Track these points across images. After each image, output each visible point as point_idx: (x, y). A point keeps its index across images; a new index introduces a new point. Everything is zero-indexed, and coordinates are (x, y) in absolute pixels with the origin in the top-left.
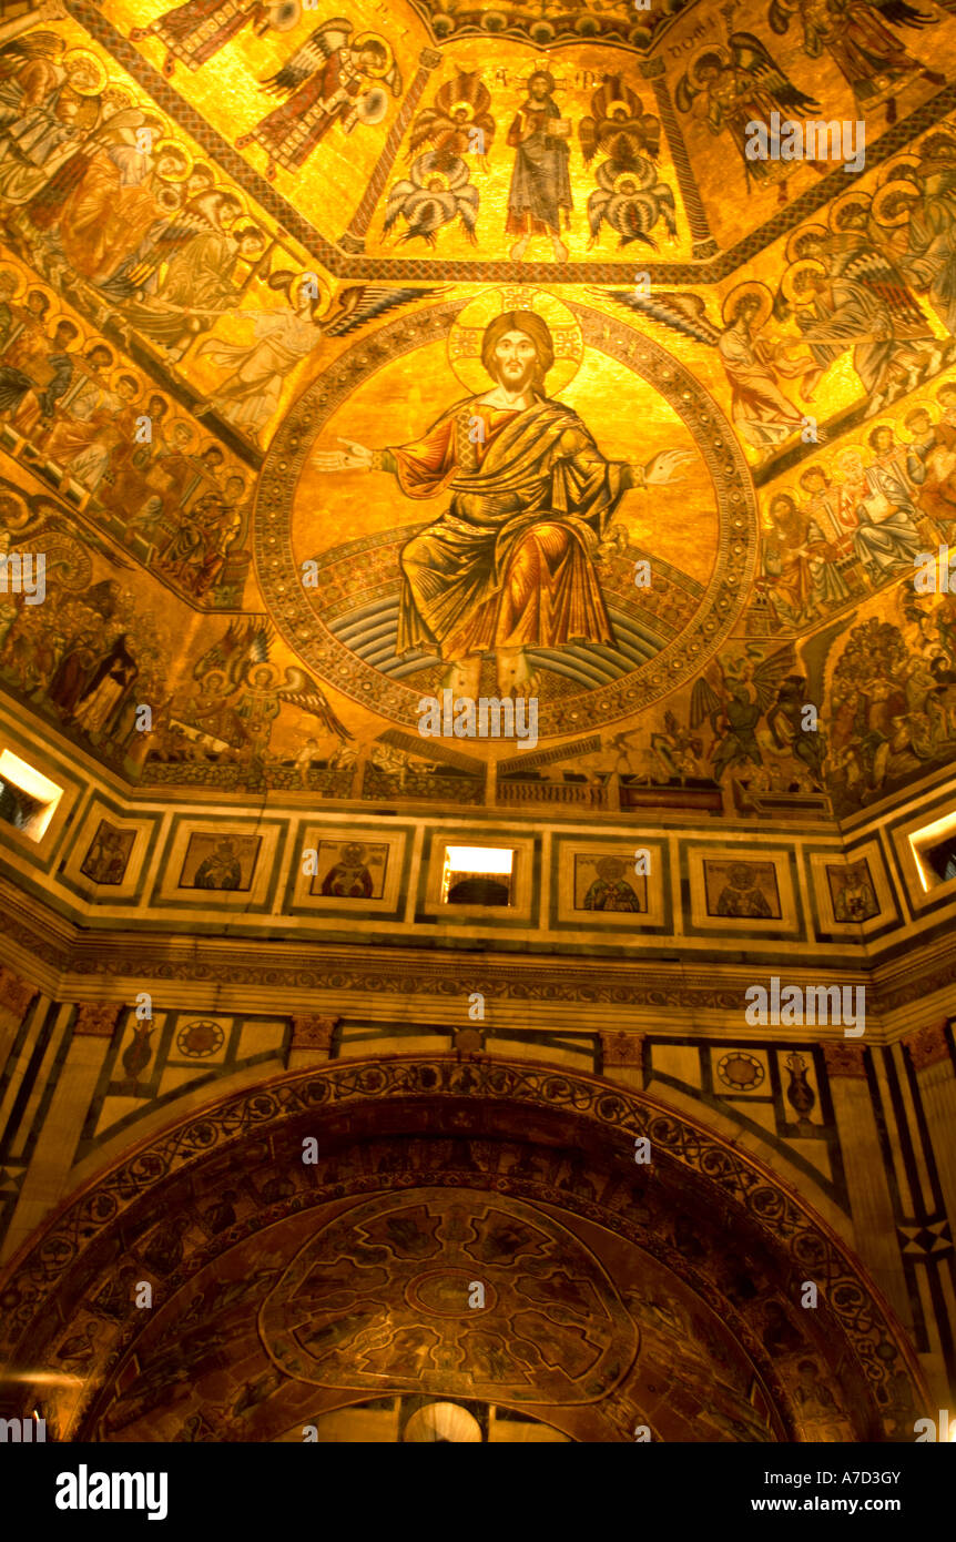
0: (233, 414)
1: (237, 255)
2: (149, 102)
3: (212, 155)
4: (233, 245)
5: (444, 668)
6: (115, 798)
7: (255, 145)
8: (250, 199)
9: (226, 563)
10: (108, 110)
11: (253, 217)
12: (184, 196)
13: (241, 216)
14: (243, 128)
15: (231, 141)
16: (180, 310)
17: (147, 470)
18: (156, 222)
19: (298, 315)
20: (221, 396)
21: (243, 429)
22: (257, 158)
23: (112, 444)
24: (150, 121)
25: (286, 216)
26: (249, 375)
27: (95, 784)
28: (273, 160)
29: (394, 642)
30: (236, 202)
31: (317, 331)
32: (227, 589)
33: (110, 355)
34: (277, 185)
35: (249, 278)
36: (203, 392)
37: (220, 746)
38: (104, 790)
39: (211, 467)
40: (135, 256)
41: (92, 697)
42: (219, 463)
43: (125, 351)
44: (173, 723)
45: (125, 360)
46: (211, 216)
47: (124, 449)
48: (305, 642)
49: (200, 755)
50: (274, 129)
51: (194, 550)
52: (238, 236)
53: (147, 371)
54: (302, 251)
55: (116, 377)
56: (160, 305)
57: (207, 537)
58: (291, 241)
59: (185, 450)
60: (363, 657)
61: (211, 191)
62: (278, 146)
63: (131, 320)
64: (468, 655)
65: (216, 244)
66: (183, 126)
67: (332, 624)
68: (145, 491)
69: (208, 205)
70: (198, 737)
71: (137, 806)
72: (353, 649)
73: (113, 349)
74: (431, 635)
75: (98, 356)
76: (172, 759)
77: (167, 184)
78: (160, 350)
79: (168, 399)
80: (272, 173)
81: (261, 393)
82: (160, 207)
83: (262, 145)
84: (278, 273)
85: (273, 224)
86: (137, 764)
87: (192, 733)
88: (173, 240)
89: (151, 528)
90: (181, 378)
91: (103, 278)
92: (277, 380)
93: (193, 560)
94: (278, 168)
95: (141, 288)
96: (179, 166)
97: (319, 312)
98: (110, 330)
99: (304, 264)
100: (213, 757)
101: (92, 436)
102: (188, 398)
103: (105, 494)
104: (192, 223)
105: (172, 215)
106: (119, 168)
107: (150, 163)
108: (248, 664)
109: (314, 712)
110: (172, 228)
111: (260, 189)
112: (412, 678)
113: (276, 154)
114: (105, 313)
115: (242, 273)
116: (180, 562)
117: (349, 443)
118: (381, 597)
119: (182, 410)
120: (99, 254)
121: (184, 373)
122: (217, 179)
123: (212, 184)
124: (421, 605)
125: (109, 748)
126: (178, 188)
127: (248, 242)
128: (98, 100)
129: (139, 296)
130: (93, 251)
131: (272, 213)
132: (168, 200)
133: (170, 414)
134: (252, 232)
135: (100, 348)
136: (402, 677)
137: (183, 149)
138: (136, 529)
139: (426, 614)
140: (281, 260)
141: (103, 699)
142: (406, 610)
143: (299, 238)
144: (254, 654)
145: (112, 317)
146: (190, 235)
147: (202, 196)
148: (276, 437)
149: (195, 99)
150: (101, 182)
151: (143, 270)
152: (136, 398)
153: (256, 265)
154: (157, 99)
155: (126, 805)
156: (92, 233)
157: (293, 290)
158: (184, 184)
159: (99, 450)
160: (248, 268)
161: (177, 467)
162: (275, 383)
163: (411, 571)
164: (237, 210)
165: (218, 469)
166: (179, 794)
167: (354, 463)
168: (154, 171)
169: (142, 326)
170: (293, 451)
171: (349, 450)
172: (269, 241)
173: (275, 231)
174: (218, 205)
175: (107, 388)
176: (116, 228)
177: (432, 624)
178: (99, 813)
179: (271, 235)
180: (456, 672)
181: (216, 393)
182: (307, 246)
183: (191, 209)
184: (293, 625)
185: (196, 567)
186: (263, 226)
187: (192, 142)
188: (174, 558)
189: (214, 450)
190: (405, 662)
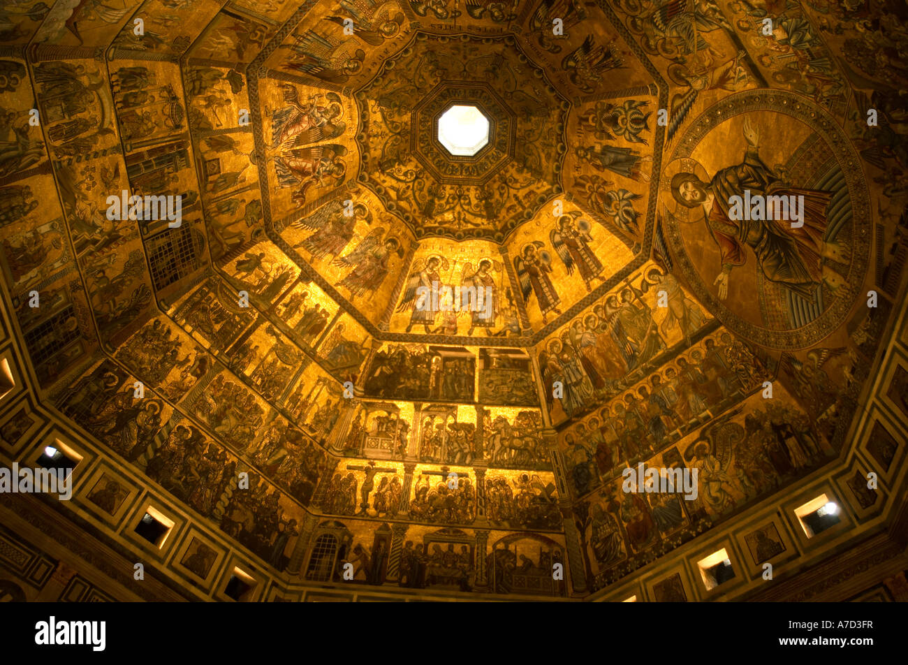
0: (694, 328)
1: (631, 304)
2: (568, 324)
3: (591, 304)
4: (627, 305)
5: (824, 285)
6: (840, 469)
7: (591, 283)
8: (611, 291)
9: (757, 357)
10: (568, 342)
11: (617, 293)
12: (604, 320)
13: (616, 297)
14: (584, 287)
15: (587, 293)
16: (646, 337)
17: (706, 378)
18: (611, 336)
19: (660, 282)
20: (686, 330)
21: (702, 325)
22: (596, 283)
23: (690, 390)
24: (575, 326)
25: (622, 275)
26: (680, 315)
27: (829, 476)
28: (597, 277)
29: (807, 302)
30: (611, 298)
31: (669, 275)
32: (768, 363)
33: (655, 376)
34: (607, 278)
35: (641, 301)
36: (682, 338)
37: (833, 408)
38: (834, 472)
39: (714, 347)
40: (622, 350)
41: (791, 454)
42: (713, 342)
43: (657, 368)
44: (818, 420)
45: (660, 370)
46: (614, 311)
47: (694, 386)
48: (798, 342)
49: (834, 419)
50: (586, 273)
51: (747, 370)
52: (624, 301)
53: (666, 361)
54: (635, 273)
55: (665, 377)
56: (643, 345)
57: (743, 361)
58: (631, 277)
59: (703, 356)
60: (811, 321)
61: (604, 308)
62: (593, 273)
63: (645, 361)
64: (821, 271)
65: (625, 312)
66: (579, 312)
67: (793, 327)
68: (714, 383)
69: (610, 311)
70: (827, 414)
71: (848, 460)
72: (806, 324)
73: (655, 374)
74: (808, 284)
75: (655, 381)
76: (833, 432)
77: (598, 326)
78: (660, 353)
79: (680, 356)
80: (602, 279)
81: (689, 310)
82: (606, 332)
83: (591, 280)
84: (642, 287)
85: (622, 284)
86: (829, 450)
87: (824, 416)
88: (619, 331)
89: (730, 387)
90: (673, 347)
91: (627, 367)
92: (685, 300)
93: (751, 372)
94: (601, 275)
95: (634, 351)
96: (593, 319)
97: (662, 272)
98: (648, 371)
99: (640, 274)
100: (836, 414)
101: (685, 398)
102: (682, 347)
103: (709, 403)
104: (615, 319)
105: (610, 328)
106: (589, 345)
107: (589, 331)
108: (801, 372)
109: (830, 357)
110: (615, 330)
111: (609, 285)
112: (825, 303)
113: (595, 275)
114: (640, 372)
115: (638, 304)
116: (749, 379)
117: (717, 281)
118: (786, 297)
119: (686, 352)
120: (618, 365)
121: (673, 344)
122: (600, 304)
123: (601, 307)
124: (793, 281)
125: (816, 458)
126: (601, 322)
127: (627, 298)
128: (565, 345)
129: (637, 354)
130: (616, 367)
131: (618, 283)
132: (604, 328)
133: (686, 358)
134: (623, 295)
135: (653, 379)
136: (824, 310)
137: (587, 315)
138: (729, 394)
139: (798, 280)
140: (637, 284)
141: (794, 449)
142: (794, 289)
143: (630, 273)
144: (798, 368)
145: (642, 369)
146: (619, 322)
147: (605, 312)
148: (709, 310)
149: (571, 303)
150: (592, 354)
151: (628, 348)
152: (676, 371)
153: (637, 297)
154: (568, 321)
155: (846, 465)
156: (609, 364)
157: (650, 282)
158: (600, 319)
159: (691, 397)
160: (637, 300)
161: (708, 363)
162: (687, 303)
163: (777, 278)
164: (614, 299)
165: (716, 344)
166: (848, 441)
167: (726, 282)
168: (593, 330)
169: (649, 357)
170: (716, 305)
171: (720, 282)
172: (628, 287)
173: (625, 284)
174: (610, 306)
175: (668, 383)
176: (610, 354)
177: (803, 281)
178: (842, 482)
179: (626, 286)
180: (828, 281)
181: (684, 332)
182: (634, 270)
183: (610, 318)
184: (790, 344)
185: (755, 372)
186: (622, 288)
187: (585, 311)
188: (746, 381)
189: (707, 343)
190: (817, 302)
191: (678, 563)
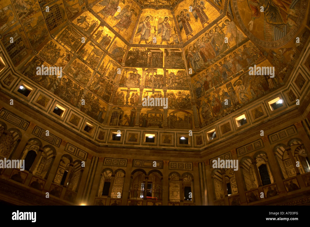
0: (240, 41)
1: (218, 32)
2: (196, 40)
3: (204, 32)
4: (217, 33)
5: (288, 25)
6: (285, 89)
7: (204, 25)
8: (211, 28)
10: (195, 46)
11: (213, 28)
12: (208, 38)
13: (213, 30)
14: (201, 26)
15: (203, 29)
16: (223, 44)
17: (242, 59)
18: (211, 44)
19: (229, 24)
20: (237, 42)
21: (243, 40)
22: (206, 25)
23: (237, 63)
24: (198, 40)
25: (215, 22)
26: (235, 36)
27: (281, 91)
28: (207, 23)
29: (281, 31)
30: (211, 30)
31: (232, 21)
32: (265, 53)
33: (225, 58)
34: (210, 23)
35: (222, 31)
36: (235, 45)
37: (285, 69)
38: (283, 90)
39: (246, 48)
40: (214, 49)
41: (269, 84)
42: (246, 46)
43: (226, 55)
44: (280, 73)
45: (227, 56)
46: (212, 35)
47: (239, 61)
48: (276, 46)
49: (285, 73)
50: (202, 21)
51: (257, 55)
52: (216, 31)
53: (229, 53)
54: (220, 21)
55: (228, 58)
56: (221, 47)
57: (256, 53)
58: (218, 22)
59: (242, 51)
60: (281, 38)
61: (208, 34)
62: (205, 21)
63: (222, 53)
64: (287, 19)
65: (216, 35)
66: (200, 35)
67: (275, 40)
68: (245, 60)
69: (210, 35)
70: (283, 71)
71: (288, 86)
72: (279, 39)
73: (225, 57)
75: (225, 60)
76: (284, 77)
77: (206, 41)
78: (227, 50)
79: (234, 51)
80: (208, 23)
81: (239, 34)
82: (209, 43)
83: (204, 24)
84: (222, 26)
85: (215, 25)
86: (282, 83)
87: (282, 71)
88: (213, 42)
89: (251, 62)
90: (232, 48)
91: (215, 55)
92: (237, 31)
93: (258, 56)
94: (208, 22)
95: (218, 49)
96: (204, 38)
97: (230, 21)
98: (223, 56)
99: (222, 21)
100: (286, 71)
101: (235, 65)
102: (235, 47)
104: (212, 38)
105: (210, 41)
106: (203, 47)
107: (203, 42)
108: (276, 56)
109: (286, 51)
110: (212, 42)
111: (210, 25)
112: (287, 32)
113: (206, 22)
114: (220, 57)
115: (220, 32)
116: (257, 59)
117: (249, 24)
118: (273, 30)
119: (236, 49)
120: (212, 54)
121: (232, 47)
122: (207, 32)
123: (208, 33)
124: (276, 23)
125: (278, 86)
126: (207, 39)
127: (217, 30)
128: (194, 47)
129: (219, 50)
130: (212, 55)
131: (214, 25)
132: (208, 41)
133: (236, 52)
134: (215, 29)
135: (224, 59)
136: (287, 33)
137: (202, 37)
138: (250, 64)
139: (278, 23)
140: (220, 25)
141: (270, 82)
142: (277, 27)
143: (218, 21)
144: (275, 55)
145: (221, 56)
146: (213, 39)
147: (209, 35)
148: (246, 34)
149: (197, 32)
150: (204, 50)
151: (216, 48)
152: (232, 56)
153: (220, 30)
154: (195, 39)
155: (287, 88)
156: (210, 54)
157: (225, 24)
158: (207, 38)
159: (237, 65)
160: (220, 31)
161: (244, 53)
162: (238, 32)
163: (271, 22)
164: (212, 30)
165: (247, 47)
166: (289, 79)
167: (252, 24)
168: (204, 42)
169: (223, 51)
170: (248, 33)
171: (250, 24)
173: (216, 25)
174: (211, 33)
175: (229, 60)
176: (210, 50)
177: (280, 23)
178: (285, 93)
179: (217, 26)
180: (289, 23)
181: (236, 43)
182: (220, 20)
183: (210, 37)
184: (273, 46)
185: (260, 56)
186: (215, 27)
187: (202, 35)
188: (256, 60)
189: (244, 46)
190: (284, 31)
191: (229, 119)
